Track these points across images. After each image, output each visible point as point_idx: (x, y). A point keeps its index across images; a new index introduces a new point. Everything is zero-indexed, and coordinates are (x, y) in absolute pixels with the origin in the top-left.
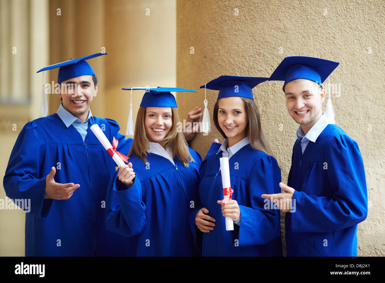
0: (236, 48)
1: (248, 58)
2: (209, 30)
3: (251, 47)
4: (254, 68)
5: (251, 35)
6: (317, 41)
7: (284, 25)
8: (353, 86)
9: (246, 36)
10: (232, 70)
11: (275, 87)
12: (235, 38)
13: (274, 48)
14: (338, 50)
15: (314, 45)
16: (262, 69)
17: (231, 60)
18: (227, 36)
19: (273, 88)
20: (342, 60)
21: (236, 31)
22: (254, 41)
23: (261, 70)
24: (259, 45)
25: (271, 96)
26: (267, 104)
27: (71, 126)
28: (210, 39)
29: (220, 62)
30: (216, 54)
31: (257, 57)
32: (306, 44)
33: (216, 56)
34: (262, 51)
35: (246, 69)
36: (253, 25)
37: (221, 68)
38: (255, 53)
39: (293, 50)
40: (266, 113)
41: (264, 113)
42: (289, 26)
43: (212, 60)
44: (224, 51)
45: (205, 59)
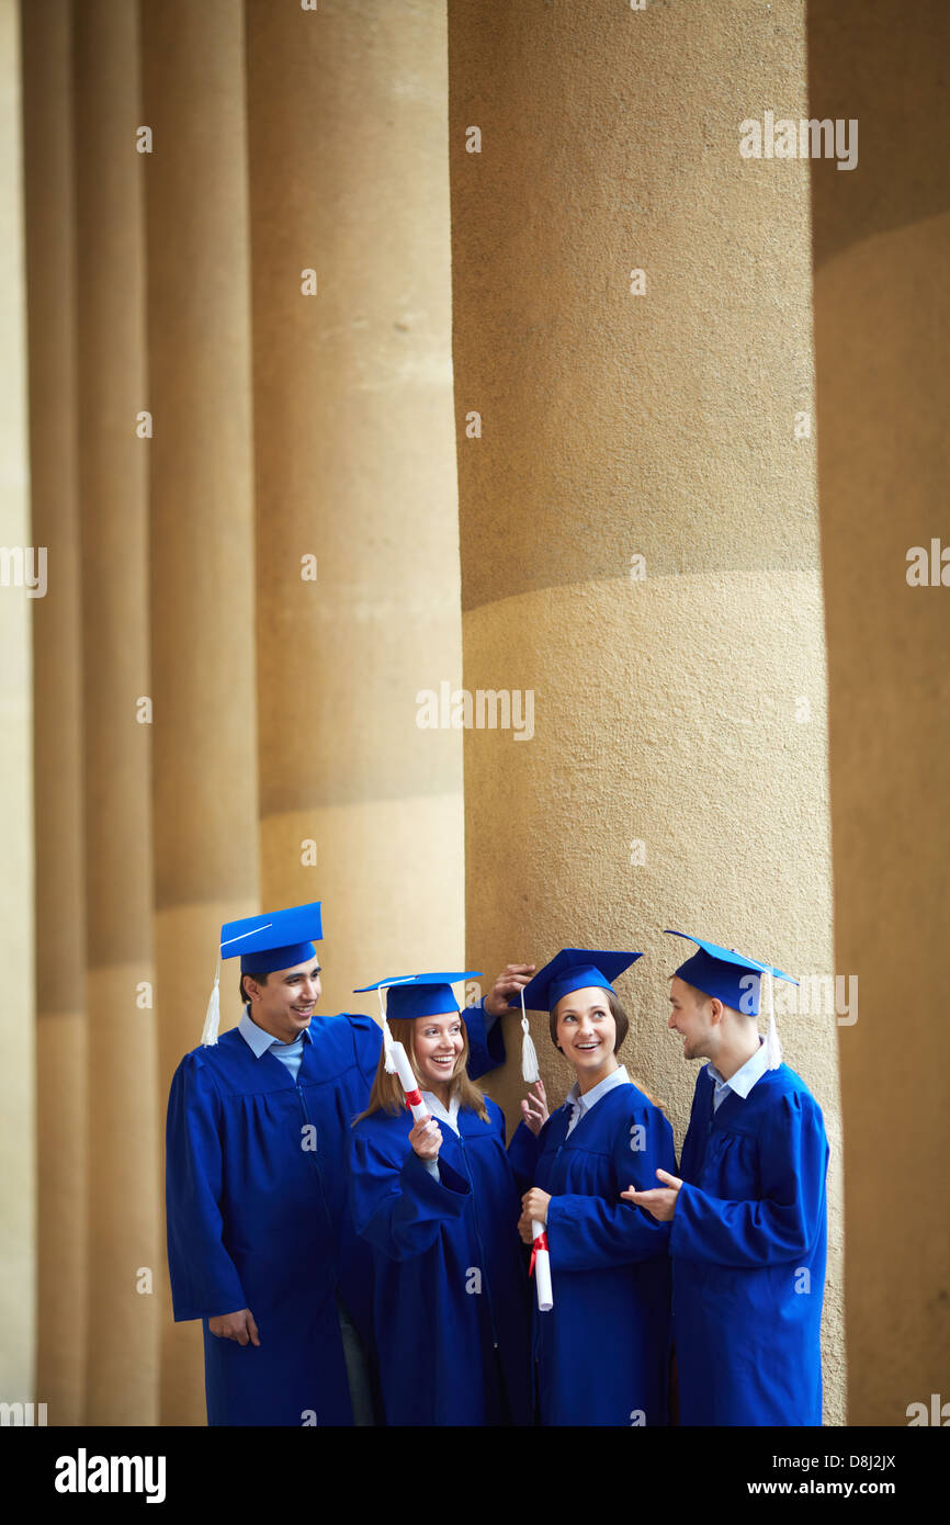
0: (587, 885)
1: (610, 906)
2: (533, 845)
3: (617, 886)
4: (623, 928)
5: (617, 861)
6: (744, 877)
7: (681, 845)
8: (816, 965)
9: (605, 863)
10: (580, 928)
11: (663, 967)
12: (585, 867)
13: (662, 890)
14: (787, 895)
15: (739, 885)
16: (637, 930)
17: (578, 909)
18: (569, 860)
19: (660, 968)
20: (794, 914)
21: (587, 851)
22: (622, 874)
23: (637, 933)
24: (633, 883)
25: (657, 985)
26: (649, 1000)
27: (267, 1053)
28: (535, 864)
29: (556, 911)
30: (547, 895)
31: (629, 905)
32: (723, 882)
33: (547, 898)
34: (637, 895)
35: (606, 929)
36: (619, 842)
37: (557, 923)
38: (625, 898)
39: (700, 895)
40: (647, 1019)
41: (642, 1018)
42: (689, 846)
43: (539, 905)
44: (563, 890)
45: (525, 902)
